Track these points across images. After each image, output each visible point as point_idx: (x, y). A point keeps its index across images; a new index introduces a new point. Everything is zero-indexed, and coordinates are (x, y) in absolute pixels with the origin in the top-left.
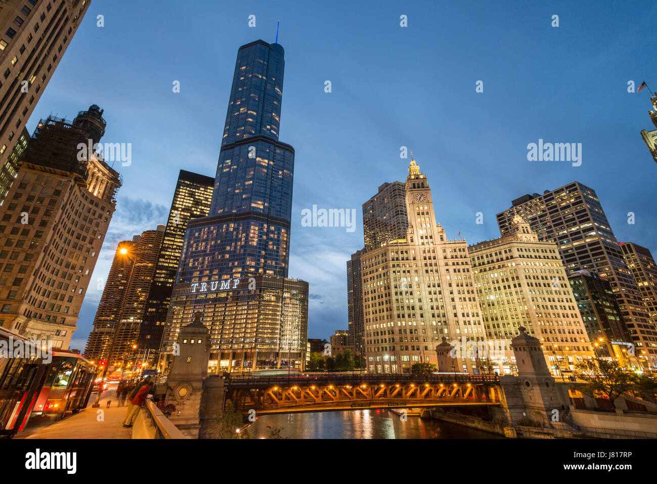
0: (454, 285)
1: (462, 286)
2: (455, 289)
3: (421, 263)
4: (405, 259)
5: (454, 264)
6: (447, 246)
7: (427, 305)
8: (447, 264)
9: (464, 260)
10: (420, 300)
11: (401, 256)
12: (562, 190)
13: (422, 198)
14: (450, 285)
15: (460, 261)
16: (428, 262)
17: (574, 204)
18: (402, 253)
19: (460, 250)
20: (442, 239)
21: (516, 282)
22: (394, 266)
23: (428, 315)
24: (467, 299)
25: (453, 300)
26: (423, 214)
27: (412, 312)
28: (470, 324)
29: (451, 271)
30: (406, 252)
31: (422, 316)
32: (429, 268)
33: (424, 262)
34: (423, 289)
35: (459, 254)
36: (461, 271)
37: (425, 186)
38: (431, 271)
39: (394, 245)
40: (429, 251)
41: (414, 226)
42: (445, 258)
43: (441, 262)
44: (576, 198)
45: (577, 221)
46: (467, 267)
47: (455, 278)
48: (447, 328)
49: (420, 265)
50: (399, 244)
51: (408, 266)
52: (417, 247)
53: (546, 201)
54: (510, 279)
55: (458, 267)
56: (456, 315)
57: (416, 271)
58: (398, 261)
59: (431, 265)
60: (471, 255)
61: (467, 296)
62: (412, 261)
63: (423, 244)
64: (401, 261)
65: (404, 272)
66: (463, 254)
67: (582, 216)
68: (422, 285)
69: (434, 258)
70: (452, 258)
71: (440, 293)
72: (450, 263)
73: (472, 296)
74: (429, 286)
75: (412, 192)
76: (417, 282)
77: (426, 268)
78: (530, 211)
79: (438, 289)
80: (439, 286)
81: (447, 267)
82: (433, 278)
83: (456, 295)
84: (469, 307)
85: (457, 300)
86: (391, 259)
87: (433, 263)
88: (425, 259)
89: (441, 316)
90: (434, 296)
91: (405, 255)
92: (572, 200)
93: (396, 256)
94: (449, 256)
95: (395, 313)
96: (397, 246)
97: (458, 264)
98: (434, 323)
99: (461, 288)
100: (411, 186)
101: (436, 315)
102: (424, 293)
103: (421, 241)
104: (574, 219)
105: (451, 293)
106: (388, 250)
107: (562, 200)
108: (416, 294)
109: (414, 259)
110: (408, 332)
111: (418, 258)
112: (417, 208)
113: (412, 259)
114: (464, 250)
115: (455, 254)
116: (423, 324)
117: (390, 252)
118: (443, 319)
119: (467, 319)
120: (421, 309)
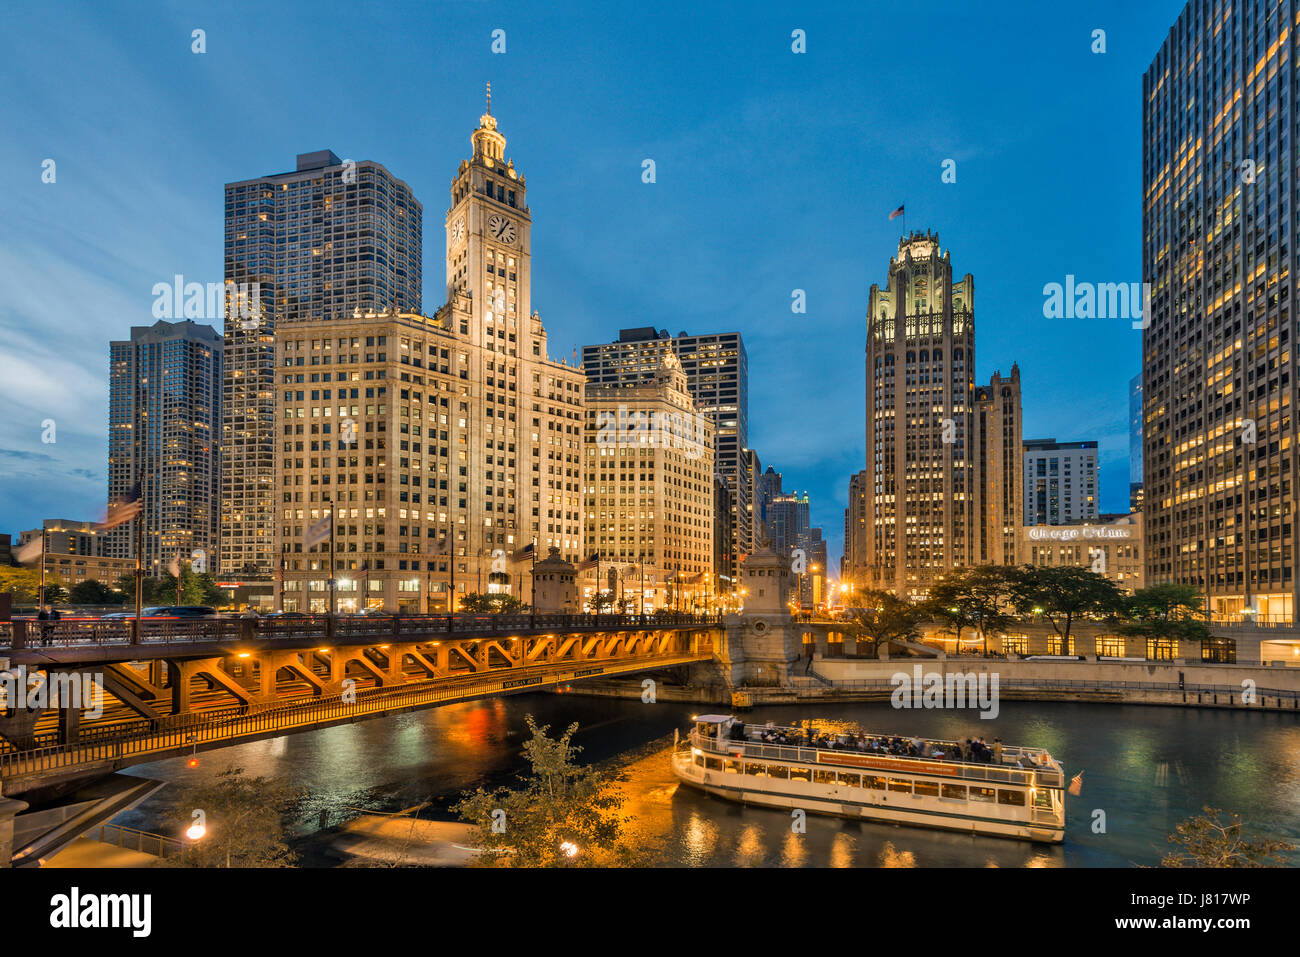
0: (544, 454)
1: (559, 458)
2: (545, 462)
3: (479, 390)
4: (439, 368)
5: (551, 411)
6: (546, 369)
7: (477, 484)
8: (537, 408)
9: (574, 409)
10: (463, 471)
11: (428, 359)
12: (713, 339)
13: (507, 233)
14: (536, 453)
15: (567, 408)
16: (498, 392)
17: (723, 370)
18: (433, 351)
19: (569, 387)
20: (537, 350)
21: (647, 471)
22: (405, 377)
23: (477, 504)
24: (564, 486)
25: (536, 482)
26: (502, 273)
27: (440, 493)
28: (559, 531)
29: (544, 424)
30: (445, 354)
31: (463, 504)
32: (498, 407)
33: (487, 389)
34: (475, 447)
35: (566, 394)
36: (564, 429)
37: (519, 203)
38: (501, 414)
39: (412, 323)
40: (502, 370)
41: (476, 296)
42: (537, 394)
43: (527, 401)
44: (729, 361)
45: (718, 398)
46: (577, 424)
47: (547, 440)
48: (515, 535)
49: (476, 394)
50: (427, 328)
51: (443, 388)
52: (476, 351)
53: (682, 350)
54: (637, 464)
55: (559, 420)
56: (536, 512)
57: (464, 406)
58: (421, 370)
59: (502, 400)
60: (590, 404)
61: (565, 480)
62: (458, 379)
63: (491, 347)
64: (428, 372)
65: (433, 399)
66: (574, 395)
67: (728, 393)
68: (475, 439)
69: (513, 388)
70: (551, 397)
71: (512, 464)
72: (545, 408)
73: (574, 481)
74: (490, 446)
75: (482, 203)
76: (461, 430)
77: (489, 405)
78: (648, 360)
79: (509, 455)
80: (512, 449)
81: (536, 415)
82: (503, 431)
83: (544, 476)
84: (564, 502)
85: (544, 483)
86: (399, 358)
87: (508, 396)
88: (490, 382)
89: (507, 510)
90: (497, 469)
91: (441, 362)
92: (722, 363)
93: (414, 355)
94: (545, 392)
95: (396, 489)
96: (423, 330)
97: (559, 413)
98: (488, 523)
99: (557, 464)
100: (481, 185)
101: (495, 507)
102: (475, 458)
103: (488, 339)
104: (714, 394)
105: (536, 468)
106: (393, 333)
107: (707, 356)
108: (458, 457)
109: (464, 376)
110: (424, 533)
111: (474, 375)
112: (490, 255)
113: (458, 373)
114: (577, 389)
115: (558, 391)
116: (463, 521)
117: (399, 339)
118: (508, 516)
119: (558, 522)
120: (463, 489)
